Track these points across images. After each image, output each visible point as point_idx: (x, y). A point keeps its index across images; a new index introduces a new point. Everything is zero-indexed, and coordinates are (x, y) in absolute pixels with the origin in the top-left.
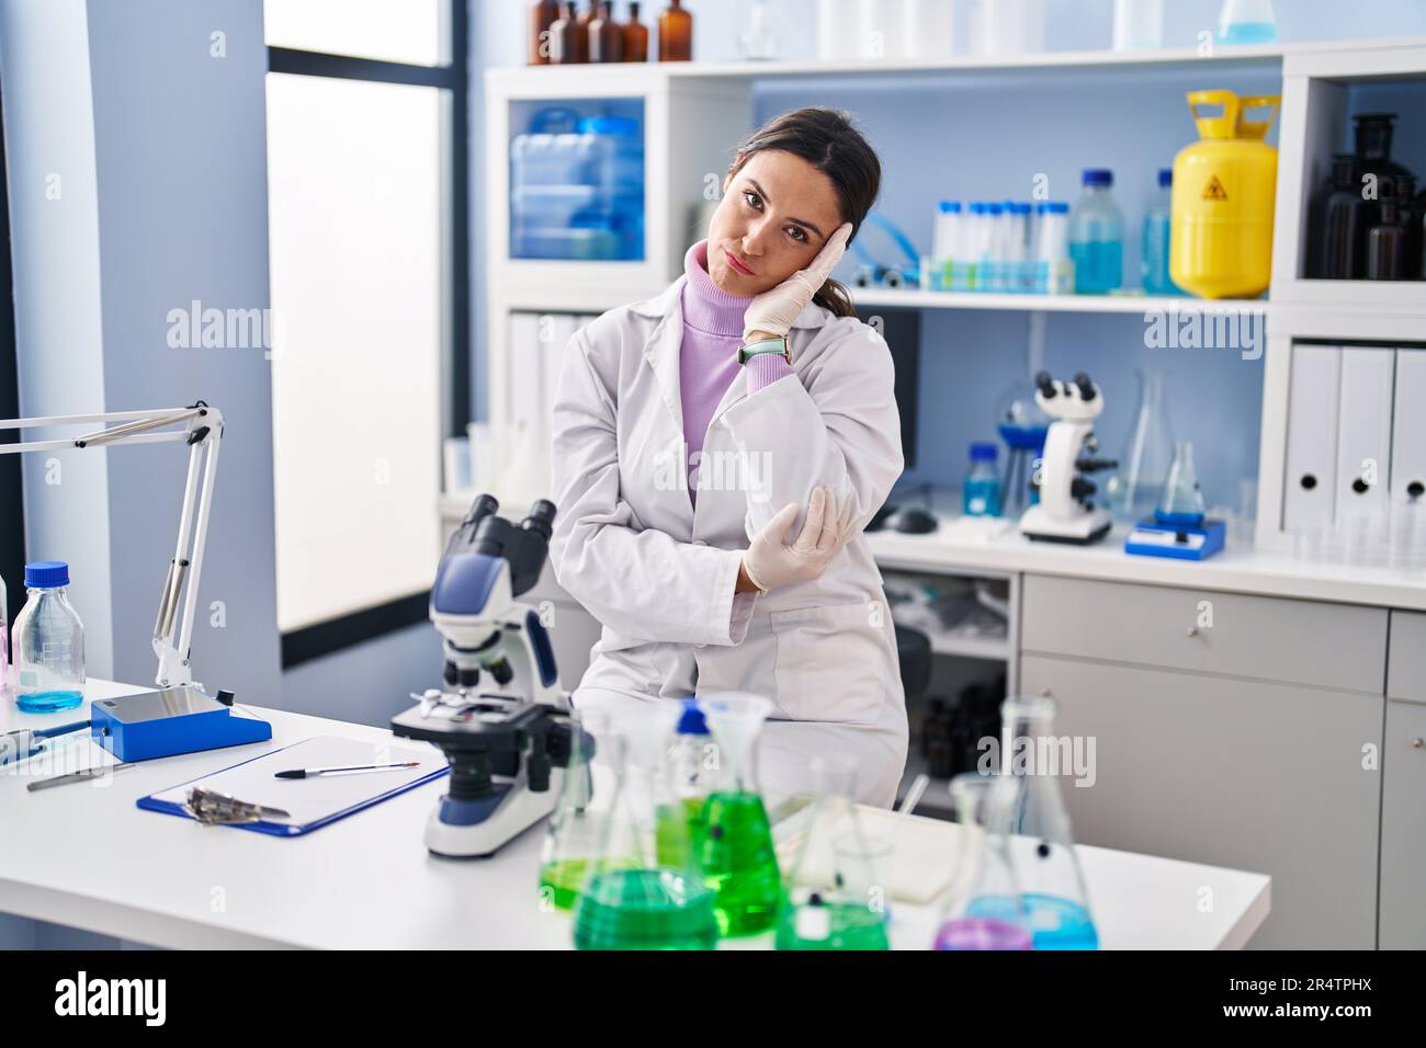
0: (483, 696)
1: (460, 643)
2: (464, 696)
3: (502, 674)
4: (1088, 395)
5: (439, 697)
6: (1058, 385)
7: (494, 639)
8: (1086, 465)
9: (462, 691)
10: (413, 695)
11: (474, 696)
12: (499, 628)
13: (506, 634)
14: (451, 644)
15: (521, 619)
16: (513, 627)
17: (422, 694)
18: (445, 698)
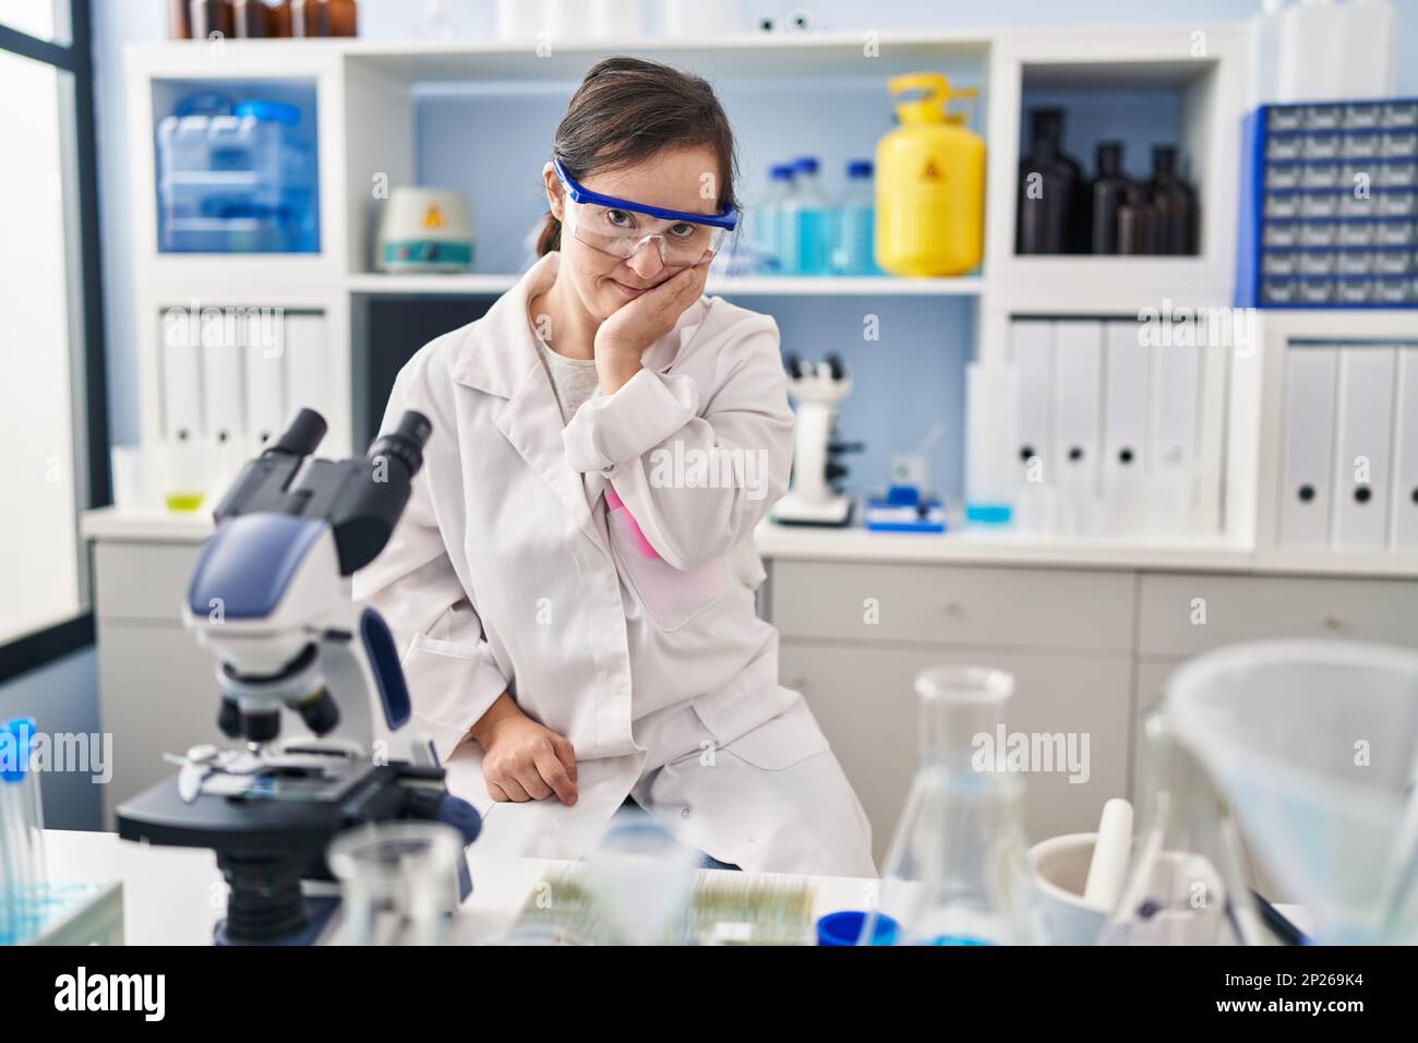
0: (290, 751)
1: (243, 668)
2: (257, 753)
3: (320, 715)
4: (837, 374)
5: (215, 757)
6: (805, 367)
7: (308, 655)
8: (835, 449)
9: (253, 746)
10: (168, 757)
11: (275, 755)
12: (314, 638)
13: (327, 649)
14: (229, 669)
15: (352, 624)
16: (337, 636)
17: (184, 754)
18: (224, 759)
